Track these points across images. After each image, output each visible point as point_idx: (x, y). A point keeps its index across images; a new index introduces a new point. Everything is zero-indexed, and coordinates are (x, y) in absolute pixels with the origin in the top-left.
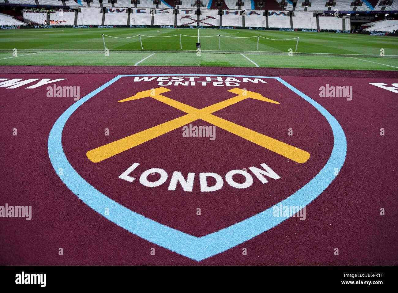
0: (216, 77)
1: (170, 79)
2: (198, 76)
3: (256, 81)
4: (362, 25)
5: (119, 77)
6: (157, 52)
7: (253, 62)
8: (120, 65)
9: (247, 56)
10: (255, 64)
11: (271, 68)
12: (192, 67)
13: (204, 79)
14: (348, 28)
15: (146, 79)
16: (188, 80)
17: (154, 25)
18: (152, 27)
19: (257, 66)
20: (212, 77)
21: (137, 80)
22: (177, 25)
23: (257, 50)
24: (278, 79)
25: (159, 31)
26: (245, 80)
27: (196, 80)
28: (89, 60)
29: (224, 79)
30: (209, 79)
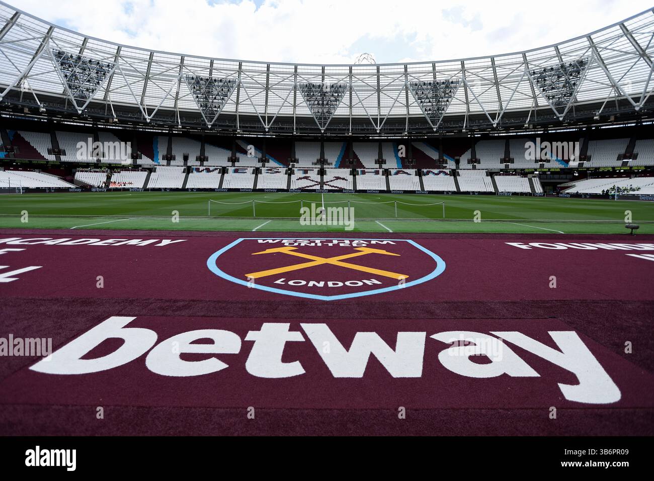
0: (344, 240)
1: (295, 242)
2: (324, 239)
3: (385, 243)
4: (558, 186)
5: (240, 240)
6: (272, 219)
7: (387, 228)
8: (236, 230)
9: (382, 223)
10: (388, 229)
11: (406, 233)
12: (317, 232)
13: (331, 241)
14: (539, 189)
15: (271, 241)
16: (314, 242)
17: (257, 188)
18: (255, 190)
19: (391, 231)
20: (338, 240)
21: (260, 241)
22: (291, 188)
23: (396, 216)
24: (410, 241)
25: (266, 196)
26: (373, 242)
27: (321, 242)
28: (198, 225)
29: (352, 242)
30: (335, 242)
